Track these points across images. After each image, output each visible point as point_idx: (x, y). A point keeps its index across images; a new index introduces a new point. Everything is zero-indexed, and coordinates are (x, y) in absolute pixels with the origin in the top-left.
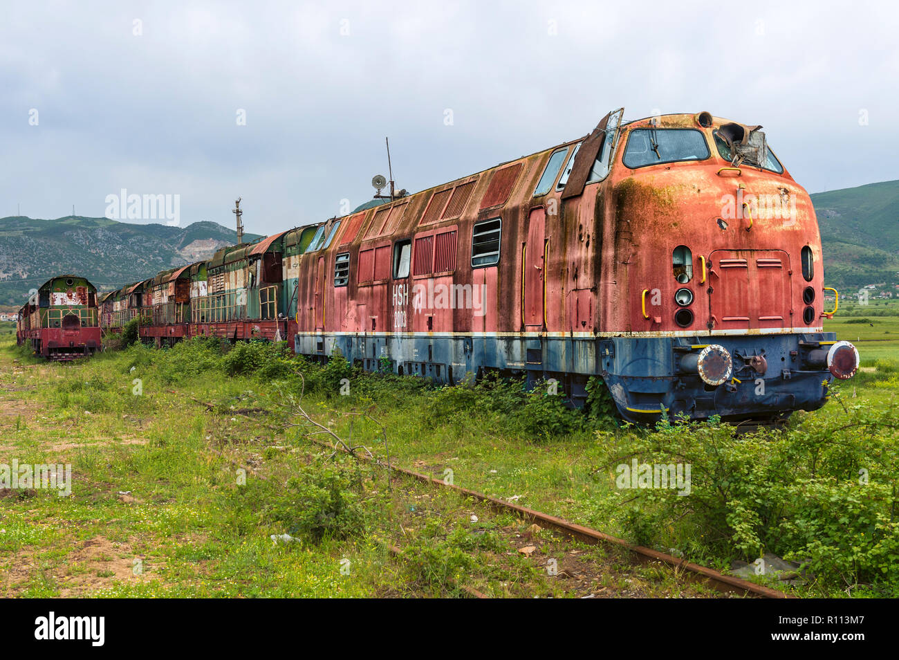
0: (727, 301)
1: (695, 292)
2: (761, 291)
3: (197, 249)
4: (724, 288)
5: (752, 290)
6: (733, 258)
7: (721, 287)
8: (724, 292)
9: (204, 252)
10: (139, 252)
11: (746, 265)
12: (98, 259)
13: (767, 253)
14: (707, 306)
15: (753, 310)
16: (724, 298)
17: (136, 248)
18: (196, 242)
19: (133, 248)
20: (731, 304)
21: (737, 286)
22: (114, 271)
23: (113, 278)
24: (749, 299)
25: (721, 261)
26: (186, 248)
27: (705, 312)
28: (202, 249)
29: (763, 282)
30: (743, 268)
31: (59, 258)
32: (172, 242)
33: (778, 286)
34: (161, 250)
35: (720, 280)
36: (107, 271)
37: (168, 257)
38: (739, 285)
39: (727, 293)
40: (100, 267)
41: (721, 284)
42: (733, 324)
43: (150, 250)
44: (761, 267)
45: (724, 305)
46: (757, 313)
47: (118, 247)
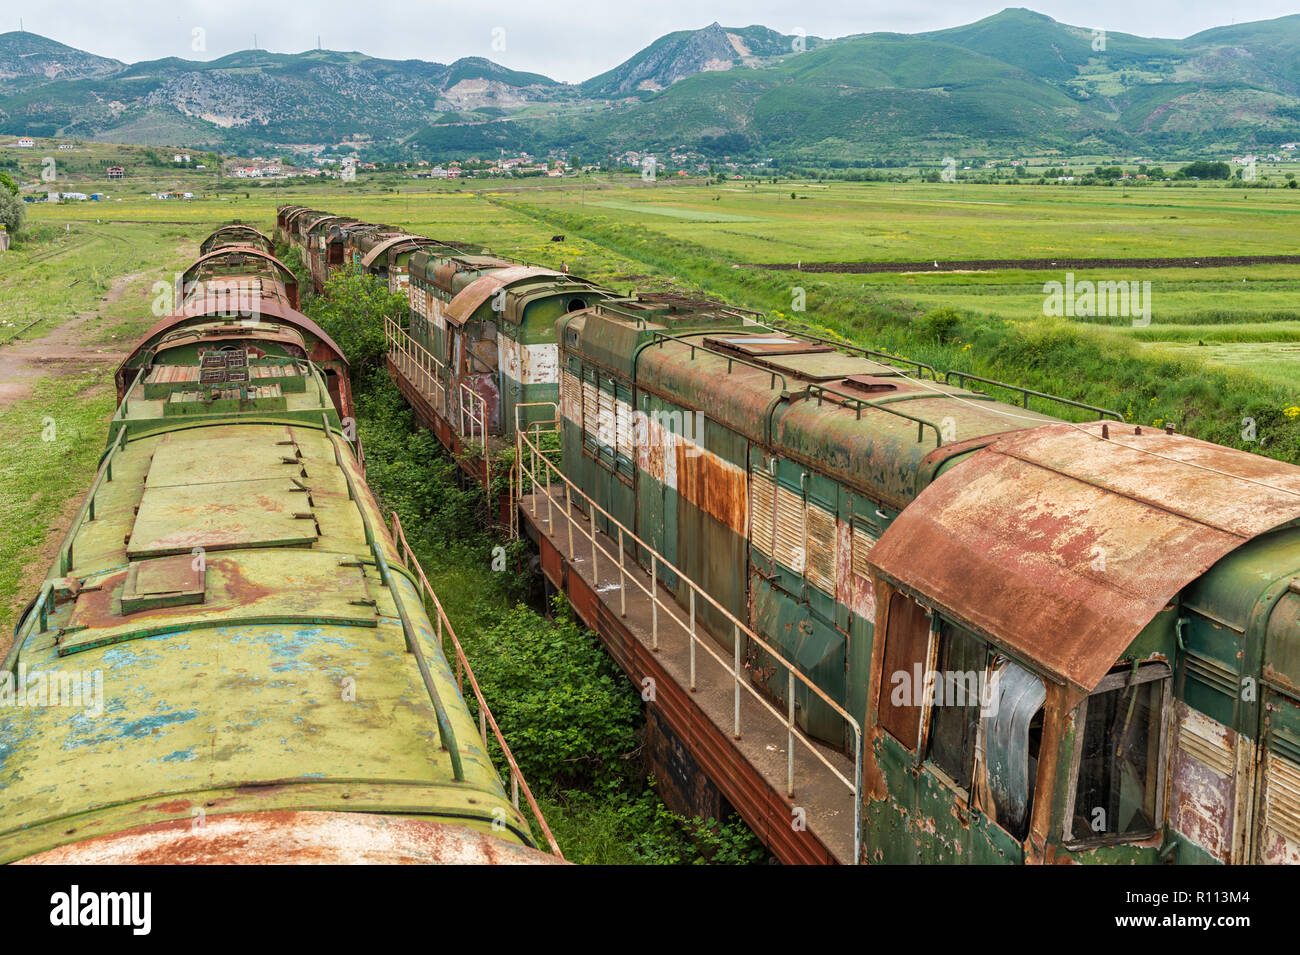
3: (465, 91)
9: (474, 94)
10: (396, 94)
12: (349, 102)
17: (393, 89)
18: (464, 81)
19: (389, 89)
22: (369, 116)
23: (367, 125)
26: (452, 89)
28: (470, 91)
31: (304, 101)
32: (436, 82)
34: (423, 92)
36: (360, 117)
37: (431, 101)
40: (353, 111)
43: (409, 92)
47: (372, 88)
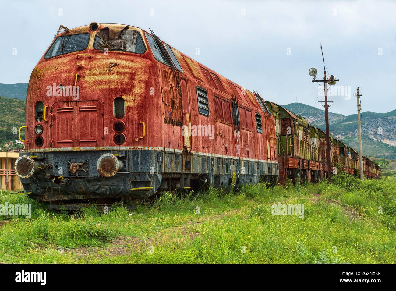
0: (60, 131)
1: (44, 126)
2: (81, 125)
4: (58, 123)
5: (74, 125)
6: (65, 106)
7: (57, 123)
8: (58, 125)
11: (72, 110)
13: (87, 102)
14: (50, 134)
15: (75, 137)
16: (58, 130)
20: (62, 133)
21: (65, 122)
24: (73, 129)
25: (58, 108)
27: (48, 138)
29: (83, 119)
30: (71, 112)
33: (92, 122)
35: (57, 119)
38: (67, 122)
39: (60, 127)
41: (57, 121)
42: (64, 145)
44: (82, 111)
45: (58, 133)
46: (78, 138)
